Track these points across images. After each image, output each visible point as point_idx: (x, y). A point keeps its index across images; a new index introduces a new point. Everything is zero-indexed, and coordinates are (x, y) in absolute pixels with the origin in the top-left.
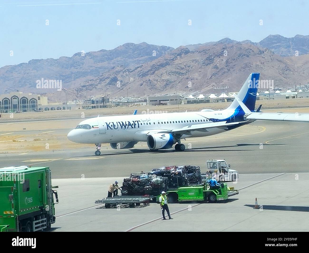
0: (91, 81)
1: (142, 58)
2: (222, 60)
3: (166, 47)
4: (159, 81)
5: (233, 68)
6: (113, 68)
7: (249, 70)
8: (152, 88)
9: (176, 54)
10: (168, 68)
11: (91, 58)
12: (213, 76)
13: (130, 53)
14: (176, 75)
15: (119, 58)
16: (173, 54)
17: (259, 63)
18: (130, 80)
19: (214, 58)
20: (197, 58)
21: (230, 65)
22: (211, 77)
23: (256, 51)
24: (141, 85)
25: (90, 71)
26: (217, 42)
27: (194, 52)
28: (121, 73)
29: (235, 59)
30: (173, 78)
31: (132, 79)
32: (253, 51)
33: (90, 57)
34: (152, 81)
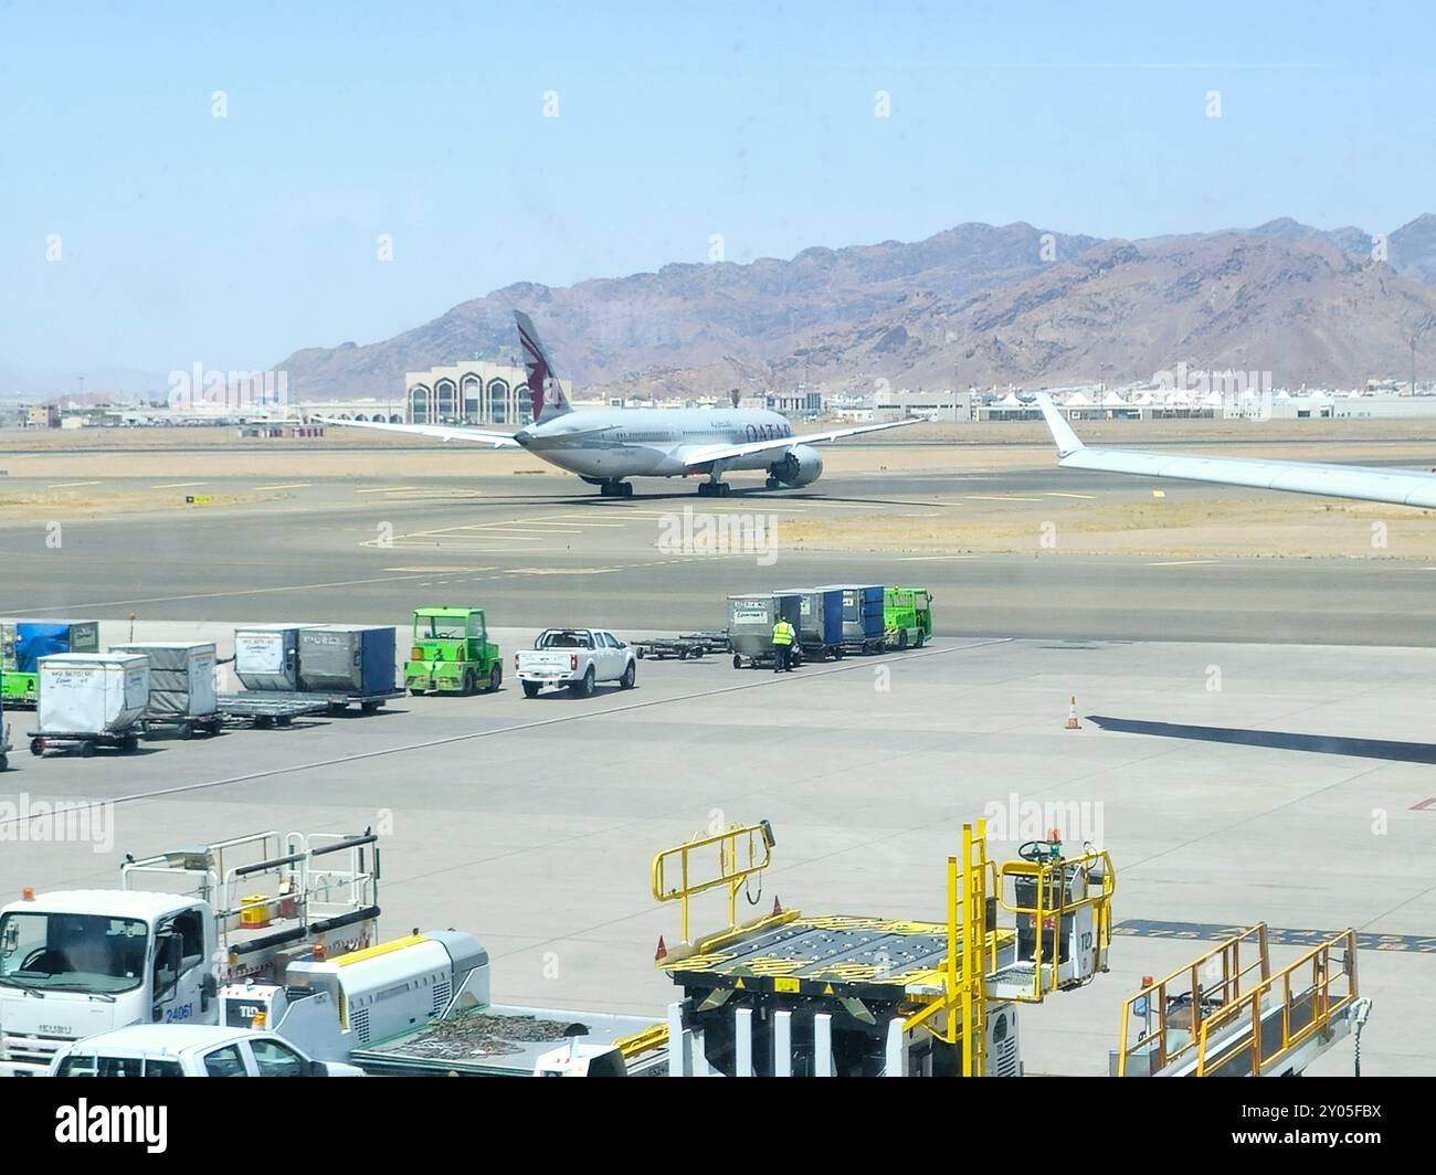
0: (830, 335)
1: (1010, 270)
2: (1227, 288)
3: (1091, 239)
4: (1027, 347)
5: (1257, 314)
6: (904, 299)
7: (1305, 321)
8: (1002, 367)
9: (1096, 262)
10: (1059, 305)
11: (851, 266)
12: (1194, 337)
13: (976, 253)
14: (1080, 329)
15: (940, 270)
16: (1087, 264)
17: (1340, 302)
18: (947, 337)
19: (1201, 279)
20: (1155, 279)
21: (1250, 303)
22: (1188, 338)
23: (1338, 264)
24: (968, 357)
25: (845, 306)
26: (1252, 230)
27: (1146, 259)
28: (926, 316)
29: (1266, 286)
30: (1072, 336)
31: (951, 335)
32: (1327, 263)
33: (849, 263)
34: (1003, 345)
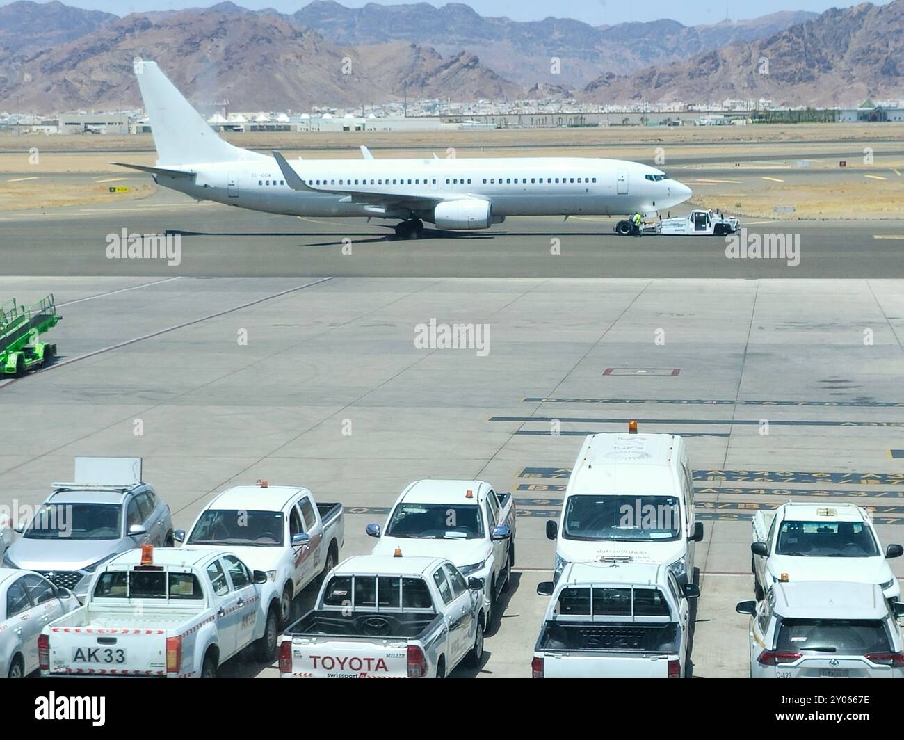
1: (50, 33)
2: (218, 46)
5: (239, 64)
7: (270, 69)
9: (123, 28)
10: (106, 57)
13: (27, 21)
16: (117, 30)
17: (291, 56)
18: (25, 78)
19: (201, 41)
20: (168, 40)
21: (233, 57)
23: (287, 31)
24: (47, 91)
27: (161, 27)
29: (243, 46)
30: (115, 77)
31: (28, 77)
32: (280, 32)
34: (69, 82)
